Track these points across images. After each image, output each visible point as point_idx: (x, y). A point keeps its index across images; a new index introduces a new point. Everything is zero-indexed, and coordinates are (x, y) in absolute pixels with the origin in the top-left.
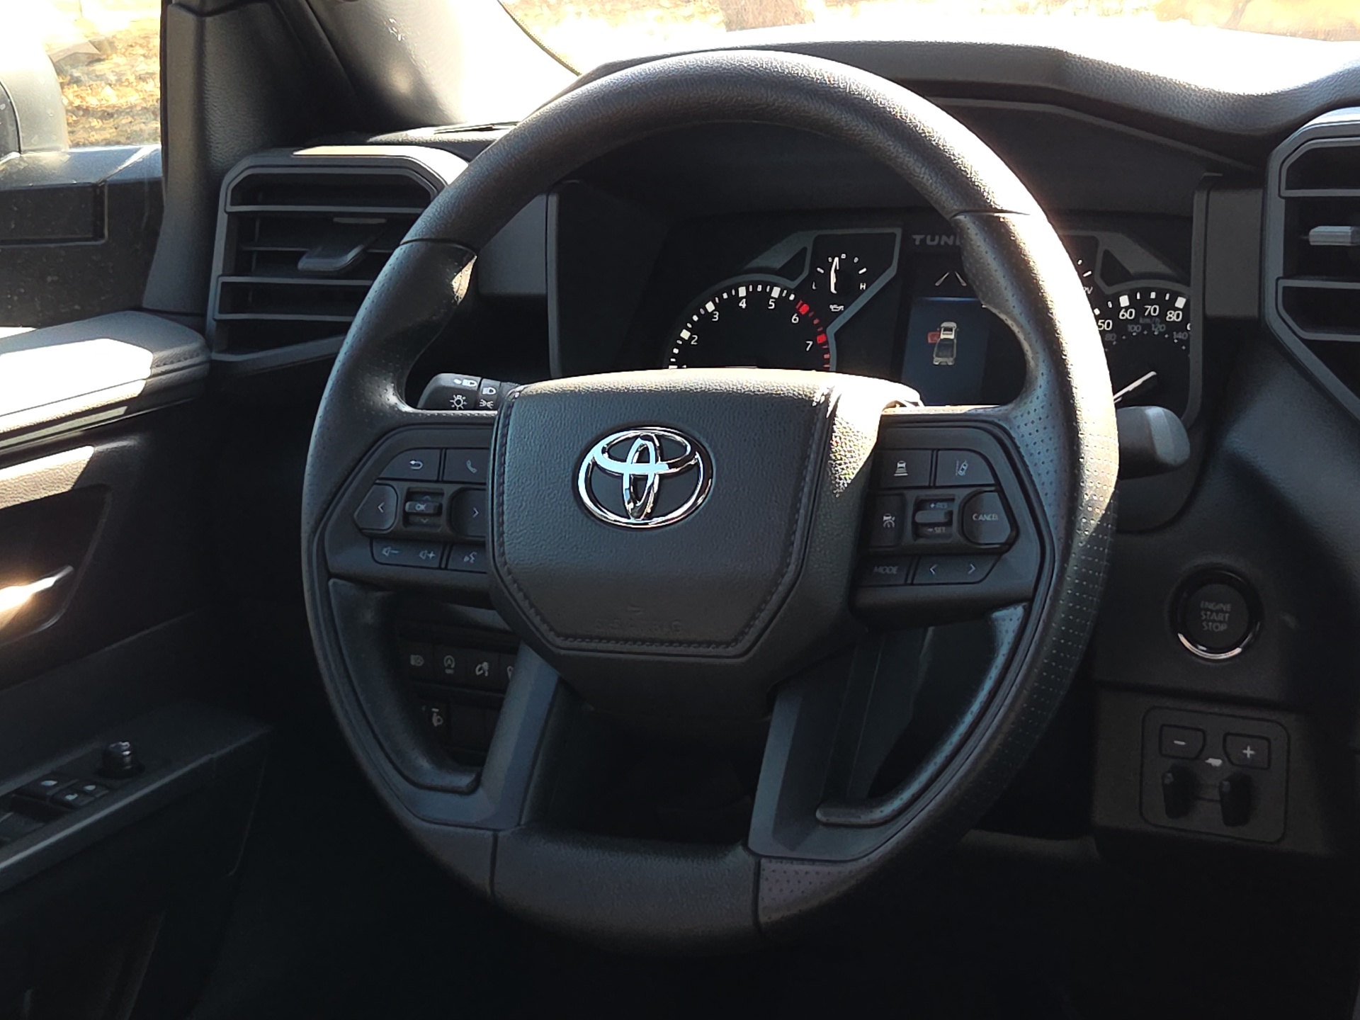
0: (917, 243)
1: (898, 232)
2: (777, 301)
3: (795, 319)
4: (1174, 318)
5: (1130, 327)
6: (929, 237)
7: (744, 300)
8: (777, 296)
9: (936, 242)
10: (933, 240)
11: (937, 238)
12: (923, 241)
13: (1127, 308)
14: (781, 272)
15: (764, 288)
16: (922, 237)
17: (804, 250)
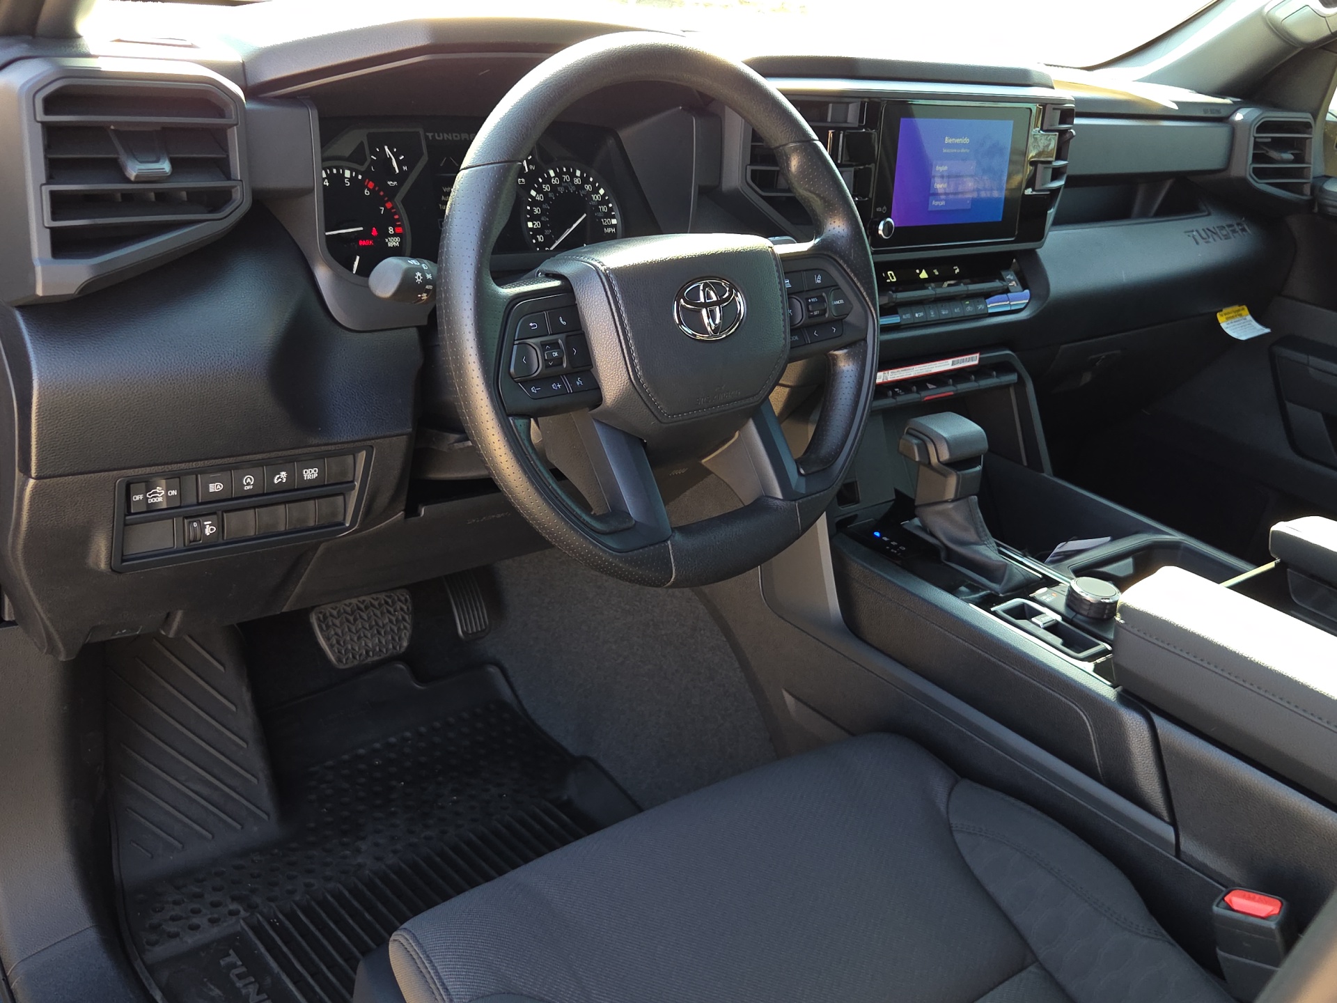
0: (431, 138)
1: (422, 132)
2: (351, 179)
3: (367, 192)
4: (578, 182)
5: (559, 188)
6: (436, 134)
7: (326, 180)
8: (349, 176)
9: (441, 138)
10: (439, 136)
11: (441, 134)
12: (433, 137)
13: (554, 177)
14: (350, 159)
15: (338, 171)
16: (432, 134)
17: (362, 143)
